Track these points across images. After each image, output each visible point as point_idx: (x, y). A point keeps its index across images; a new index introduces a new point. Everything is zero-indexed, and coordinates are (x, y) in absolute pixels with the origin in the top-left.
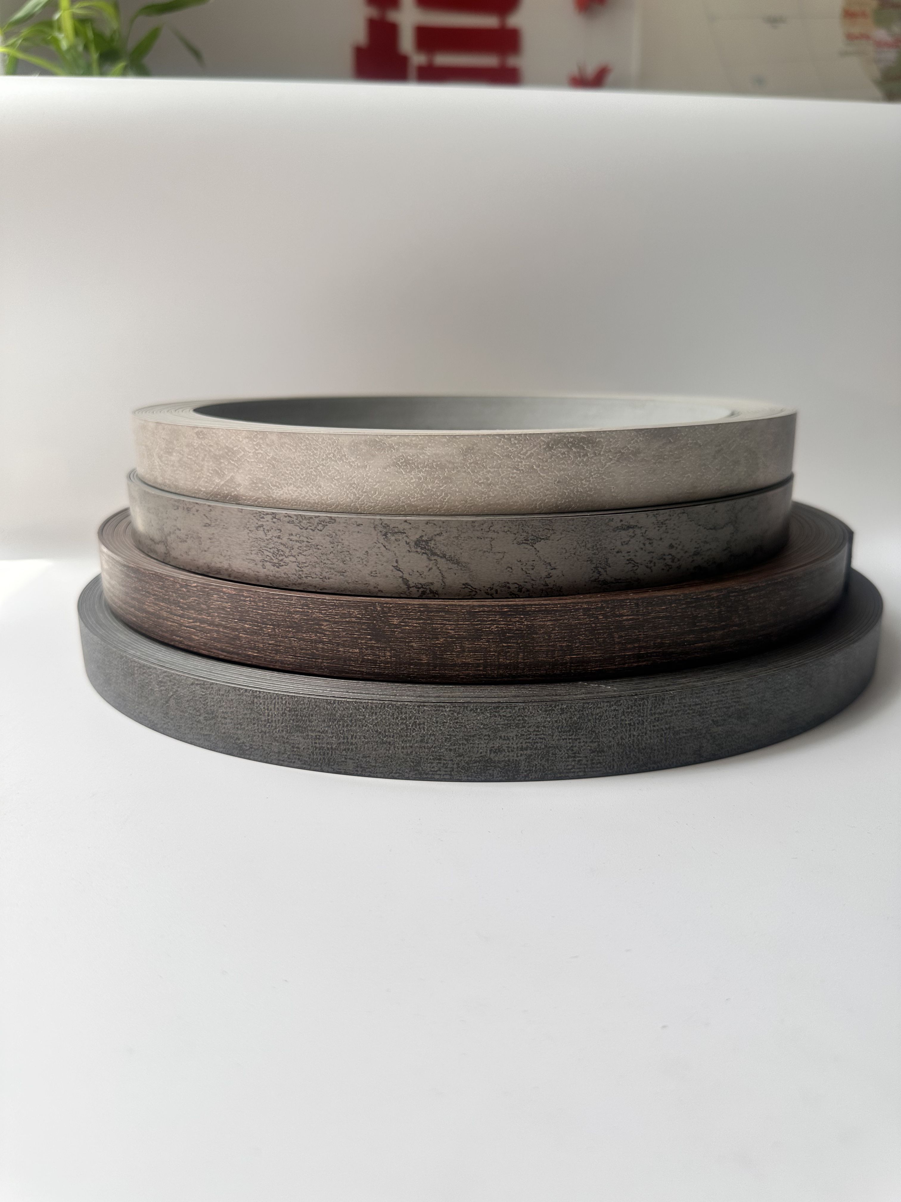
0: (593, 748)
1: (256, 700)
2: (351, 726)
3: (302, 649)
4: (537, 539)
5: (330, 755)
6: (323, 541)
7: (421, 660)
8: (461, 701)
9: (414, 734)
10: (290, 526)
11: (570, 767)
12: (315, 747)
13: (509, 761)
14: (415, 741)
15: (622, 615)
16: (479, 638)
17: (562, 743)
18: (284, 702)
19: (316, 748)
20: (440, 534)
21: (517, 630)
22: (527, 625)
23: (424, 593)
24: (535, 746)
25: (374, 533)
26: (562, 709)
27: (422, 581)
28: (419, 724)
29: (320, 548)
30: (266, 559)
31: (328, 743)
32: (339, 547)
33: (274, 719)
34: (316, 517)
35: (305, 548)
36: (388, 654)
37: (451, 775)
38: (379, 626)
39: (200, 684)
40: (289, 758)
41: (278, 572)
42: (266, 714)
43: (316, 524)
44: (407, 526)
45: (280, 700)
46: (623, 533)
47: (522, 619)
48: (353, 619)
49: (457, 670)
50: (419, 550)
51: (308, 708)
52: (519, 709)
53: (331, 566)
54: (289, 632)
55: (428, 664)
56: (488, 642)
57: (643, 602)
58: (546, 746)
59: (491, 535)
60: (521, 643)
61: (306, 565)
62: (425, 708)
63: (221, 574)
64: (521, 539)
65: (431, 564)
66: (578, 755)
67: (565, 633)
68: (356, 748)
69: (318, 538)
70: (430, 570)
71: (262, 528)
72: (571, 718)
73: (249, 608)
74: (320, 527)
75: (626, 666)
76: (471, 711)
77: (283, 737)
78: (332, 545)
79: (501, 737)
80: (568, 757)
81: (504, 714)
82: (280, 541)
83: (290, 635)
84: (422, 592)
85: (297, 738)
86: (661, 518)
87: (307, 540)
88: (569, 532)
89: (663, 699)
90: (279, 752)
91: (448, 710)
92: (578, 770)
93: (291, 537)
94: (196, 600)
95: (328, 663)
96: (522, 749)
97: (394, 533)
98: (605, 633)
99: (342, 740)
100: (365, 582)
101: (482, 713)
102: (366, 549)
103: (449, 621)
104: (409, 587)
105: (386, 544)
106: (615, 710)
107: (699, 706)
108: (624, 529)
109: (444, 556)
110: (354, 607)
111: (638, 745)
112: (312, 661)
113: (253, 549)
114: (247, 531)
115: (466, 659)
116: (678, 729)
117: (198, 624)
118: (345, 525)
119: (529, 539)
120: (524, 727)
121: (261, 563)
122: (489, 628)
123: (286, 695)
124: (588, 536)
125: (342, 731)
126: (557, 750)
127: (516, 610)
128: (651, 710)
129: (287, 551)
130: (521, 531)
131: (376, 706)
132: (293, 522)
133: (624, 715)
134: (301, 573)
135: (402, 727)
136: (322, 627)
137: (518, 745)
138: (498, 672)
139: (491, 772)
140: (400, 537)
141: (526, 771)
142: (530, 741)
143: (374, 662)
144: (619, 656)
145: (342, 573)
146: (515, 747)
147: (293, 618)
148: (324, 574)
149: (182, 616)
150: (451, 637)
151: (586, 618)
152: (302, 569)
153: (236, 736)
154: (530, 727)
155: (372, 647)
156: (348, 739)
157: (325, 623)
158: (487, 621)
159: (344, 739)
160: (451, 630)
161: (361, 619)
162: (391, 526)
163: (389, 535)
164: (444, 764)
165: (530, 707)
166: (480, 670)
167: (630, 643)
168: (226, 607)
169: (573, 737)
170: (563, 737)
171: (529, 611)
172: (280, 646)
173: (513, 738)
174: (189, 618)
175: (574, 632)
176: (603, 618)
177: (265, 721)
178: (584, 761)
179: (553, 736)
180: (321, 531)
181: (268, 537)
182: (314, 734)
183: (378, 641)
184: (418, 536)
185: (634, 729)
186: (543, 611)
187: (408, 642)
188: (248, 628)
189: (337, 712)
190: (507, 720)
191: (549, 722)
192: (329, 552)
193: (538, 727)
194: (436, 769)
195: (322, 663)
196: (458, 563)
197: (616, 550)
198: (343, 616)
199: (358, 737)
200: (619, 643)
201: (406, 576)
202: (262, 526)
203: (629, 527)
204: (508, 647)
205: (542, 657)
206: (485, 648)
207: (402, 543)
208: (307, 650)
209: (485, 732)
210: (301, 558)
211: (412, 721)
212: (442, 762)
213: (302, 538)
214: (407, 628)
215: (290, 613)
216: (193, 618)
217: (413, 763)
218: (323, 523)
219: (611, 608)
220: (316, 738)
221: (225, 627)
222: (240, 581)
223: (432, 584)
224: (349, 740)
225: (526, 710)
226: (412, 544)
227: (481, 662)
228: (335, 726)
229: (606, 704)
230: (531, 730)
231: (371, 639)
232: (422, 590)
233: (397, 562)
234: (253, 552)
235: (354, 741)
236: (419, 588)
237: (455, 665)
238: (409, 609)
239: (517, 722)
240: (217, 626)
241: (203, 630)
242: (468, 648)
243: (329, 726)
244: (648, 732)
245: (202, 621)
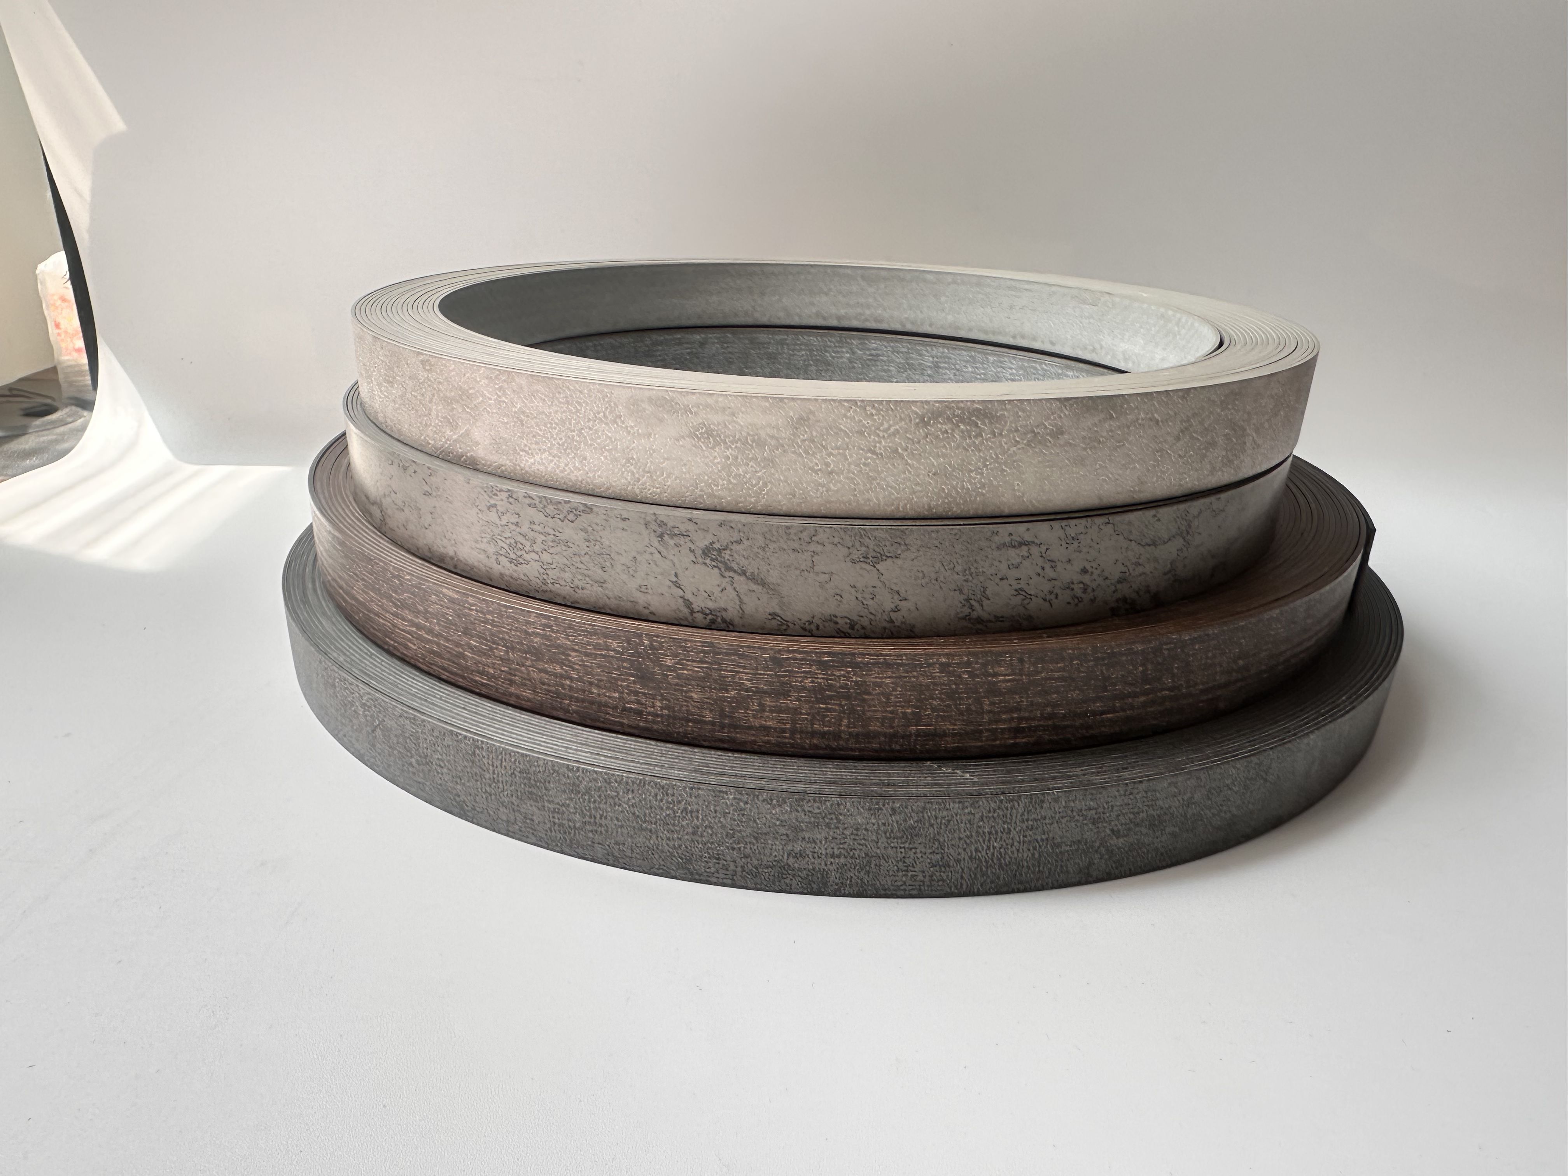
0: (934, 862)
1: (477, 751)
2: (600, 803)
3: (544, 684)
4: (880, 557)
5: (572, 835)
6: (575, 537)
7: (704, 717)
8: (752, 786)
9: (684, 823)
10: (532, 511)
11: (899, 883)
12: (554, 822)
13: (814, 869)
14: (685, 832)
15: (996, 675)
16: (786, 695)
17: (890, 852)
18: (513, 760)
19: (555, 824)
20: (739, 542)
21: (841, 687)
22: (856, 682)
23: (713, 621)
24: (852, 853)
25: (645, 532)
26: (893, 809)
27: (711, 605)
28: (691, 812)
29: (572, 545)
30: (500, 552)
31: (569, 820)
32: (597, 547)
33: (501, 779)
34: (566, 502)
35: (551, 544)
36: (658, 704)
37: (733, 879)
38: (647, 666)
39: (410, 718)
40: (520, 831)
41: (515, 571)
42: (491, 772)
43: (565, 512)
44: (691, 527)
45: (508, 756)
46: (1012, 552)
47: (848, 672)
48: (612, 653)
49: (753, 735)
50: (708, 561)
51: (544, 772)
52: (832, 805)
53: (586, 572)
54: (527, 659)
55: (713, 723)
56: (798, 700)
57: (1029, 658)
58: (867, 855)
59: (813, 547)
60: (846, 705)
61: (553, 566)
62: (700, 792)
63: (444, 563)
64: (856, 555)
65: (725, 582)
66: (912, 869)
67: (911, 695)
68: (607, 831)
69: (569, 532)
70: (722, 590)
71: (494, 509)
72: (905, 820)
73: (475, 619)
74: (571, 517)
75: (998, 742)
76: (763, 801)
77: (512, 803)
78: (587, 544)
79: (804, 839)
80: (898, 871)
81: (810, 809)
82: (518, 530)
83: (528, 663)
84: (710, 620)
85: (529, 807)
86: (1071, 532)
87: (554, 533)
88: (929, 548)
89: (1043, 801)
90: (508, 821)
91: (731, 797)
92: (911, 888)
93: (533, 526)
94: (410, 598)
95: (577, 706)
96: (833, 856)
97: (673, 536)
98: (968, 698)
99: (587, 819)
100: (632, 600)
101: (780, 806)
102: (634, 554)
103: (745, 668)
104: (692, 612)
105: (661, 549)
106: (970, 813)
107: (1093, 812)
108: (1014, 547)
109: (744, 573)
110: (614, 638)
111: (999, 859)
112: (557, 701)
113: (483, 535)
114: (475, 510)
115: (765, 721)
116: (1059, 840)
117: (414, 629)
118: (604, 517)
119: (869, 556)
120: (838, 828)
121: (495, 557)
122: (802, 681)
123: (515, 752)
124: (958, 556)
125: (587, 808)
126: (882, 861)
127: (841, 661)
128: (1023, 814)
129: (528, 544)
130: (857, 544)
131: (633, 782)
132: (535, 506)
133: (982, 820)
134: (545, 577)
135: (668, 813)
136: (570, 658)
137: (828, 851)
138: (810, 742)
139: (788, 881)
140: (681, 541)
141: (837, 884)
142: (846, 846)
143: (639, 713)
144: (988, 730)
145: (602, 583)
146: (824, 853)
147: (532, 641)
148: (576, 582)
149: (396, 615)
150: (747, 690)
151: (944, 677)
152: (548, 572)
153: (454, 792)
154: (845, 829)
155: (636, 693)
156: (595, 818)
157: (574, 654)
158: (798, 673)
159: (591, 817)
160: (747, 680)
161: (622, 654)
162: (670, 524)
163: (666, 537)
164: (724, 865)
165: (848, 804)
166: (785, 737)
167: (1004, 713)
168: (447, 614)
169: (907, 845)
170: (892, 845)
171: (861, 662)
172: (515, 675)
173: (821, 842)
174: (404, 620)
175: (924, 694)
176: (969, 677)
177: (490, 779)
178: (920, 877)
179: (878, 842)
180: (572, 522)
181: (504, 522)
182: (551, 806)
183: (644, 686)
184: (707, 543)
185: (996, 839)
186: (880, 663)
187: (686, 692)
188: (475, 646)
189: (581, 782)
190: (815, 818)
191: (874, 825)
192: (583, 553)
193: (857, 829)
194: (713, 870)
195: (569, 705)
196: (763, 584)
197: (999, 576)
198: (597, 647)
199: (609, 818)
200: (990, 712)
201: (689, 596)
202: (495, 506)
203: (1022, 544)
204: (827, 710)
205: (874, 727)
206: (793, 708)
207: (685, 550)
208: (549, 685)
209: (782, 830)
210: (546, 557)
211: (682, 806)
212: (722, 862)
213: (547, 530)
214: (685, 672)
215: (526, 633)
216: (409, 621)
217: (682, 859)
218: (575, 512)
219: (981, 664)
220: (554, 811)
221: (447, 640)
222: (468, 576)
223: (725, 610)
224: (597, 821)
225: (842, 807)
226: (699, 552)
227: (788, 726)
228: (579, 799)
229: (957, 805)
230: (847, 832)
231: (634, 682)
232: (710, 617)
233: (676, 575)
234: (485, 540)
235: (603, 822)
236: (707, 615)
237: (751, 728)
238: (689, 647)
239: (827, 821)
240: (437, 636)
241: (420, 638)
242: (770, 706)
243: (571, 799)
244: (1016, 844)
245: (419, 627)
